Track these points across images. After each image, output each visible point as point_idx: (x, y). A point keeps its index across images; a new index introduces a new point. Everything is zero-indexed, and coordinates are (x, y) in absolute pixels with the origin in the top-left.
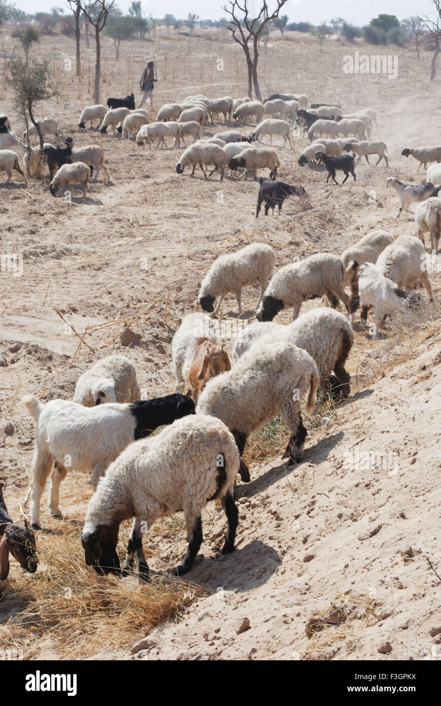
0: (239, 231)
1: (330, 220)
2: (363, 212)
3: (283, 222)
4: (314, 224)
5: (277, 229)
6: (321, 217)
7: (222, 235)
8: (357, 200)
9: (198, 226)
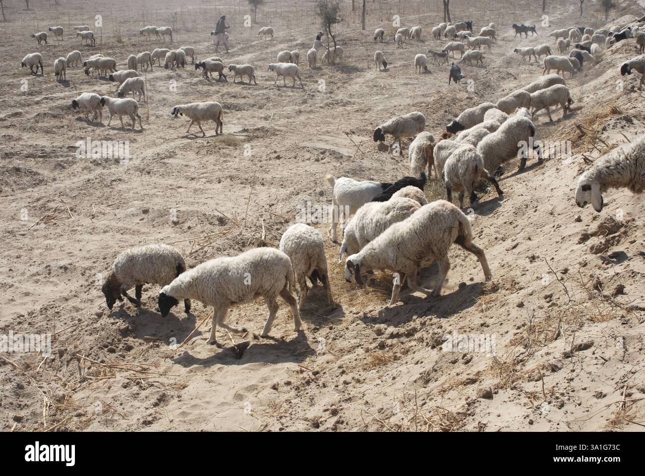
0: (440, 91)
1: (489, 86)
2: (506, 82)
3: (463, 87)
4: (480, 88)
5: (460, 91)
6: (484, 84)
7: (431, 93)
8: (503, 75)
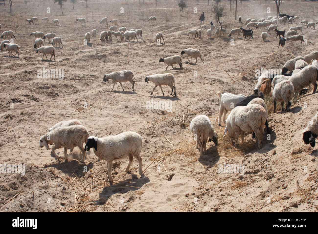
0: (274, 51)
1: (299, 49)
2: (308, 46)
3: (286, 49)
4: (294, 50)
5: (284, 51)
6: (296, 48)
7: (269, 52)
9: (262, 50)
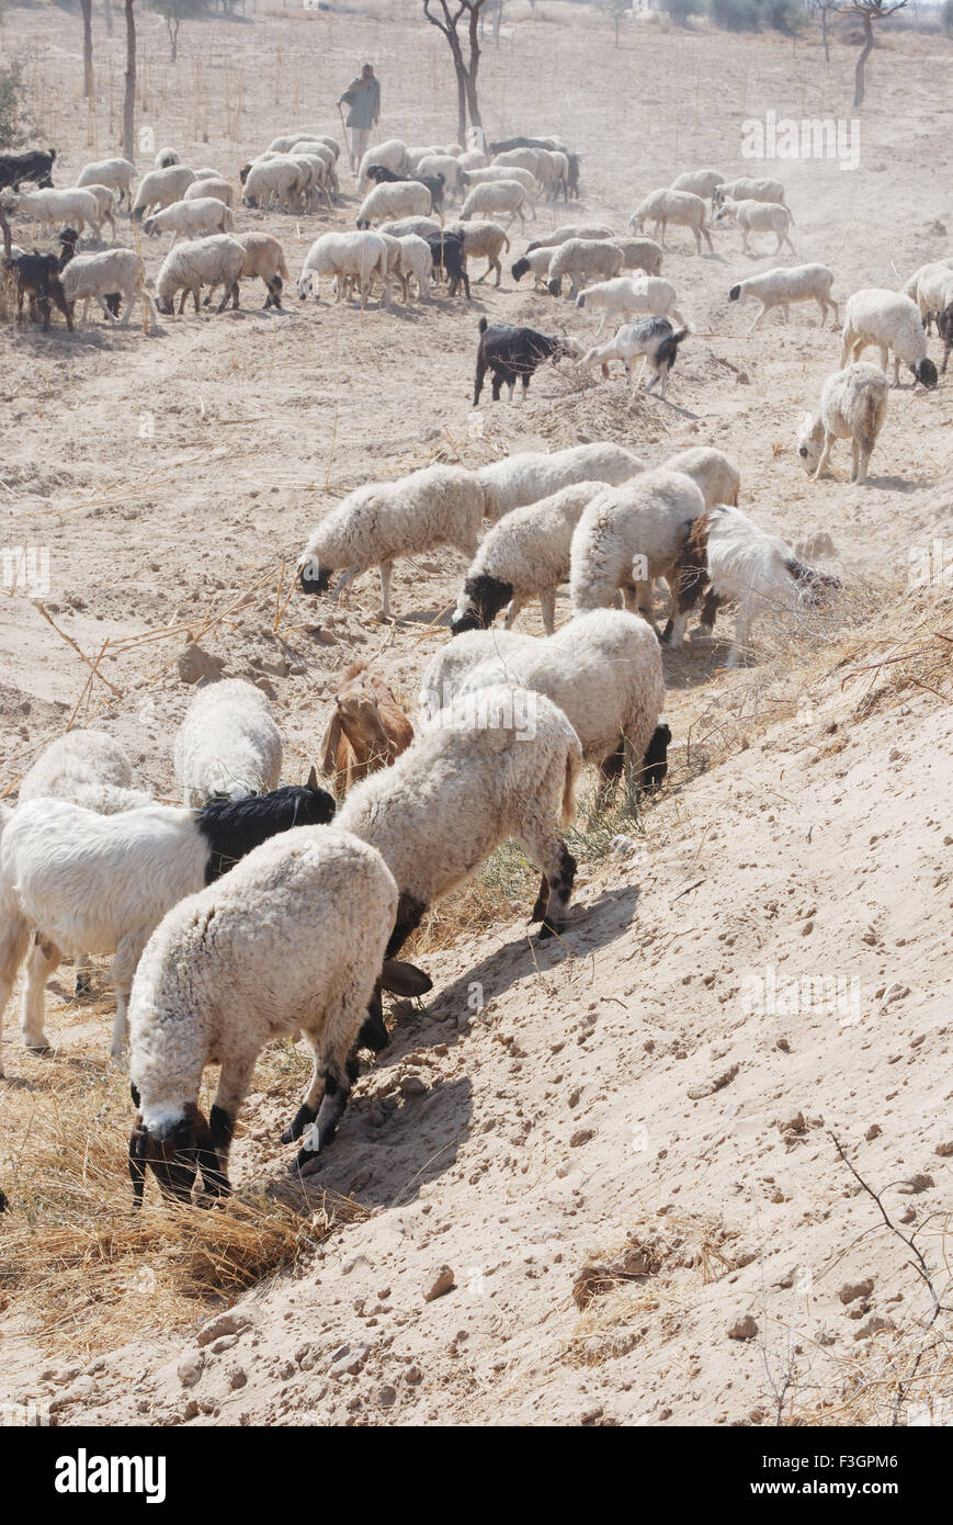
0: (437, 433)
1: (635, 412)
2: (705, 393)
3: (532, 416)
4: (599, 420)
5: (520, 430)
6: (615, 403)
7: (401, 442)
8: (694, 367)
9: (350, 423)
